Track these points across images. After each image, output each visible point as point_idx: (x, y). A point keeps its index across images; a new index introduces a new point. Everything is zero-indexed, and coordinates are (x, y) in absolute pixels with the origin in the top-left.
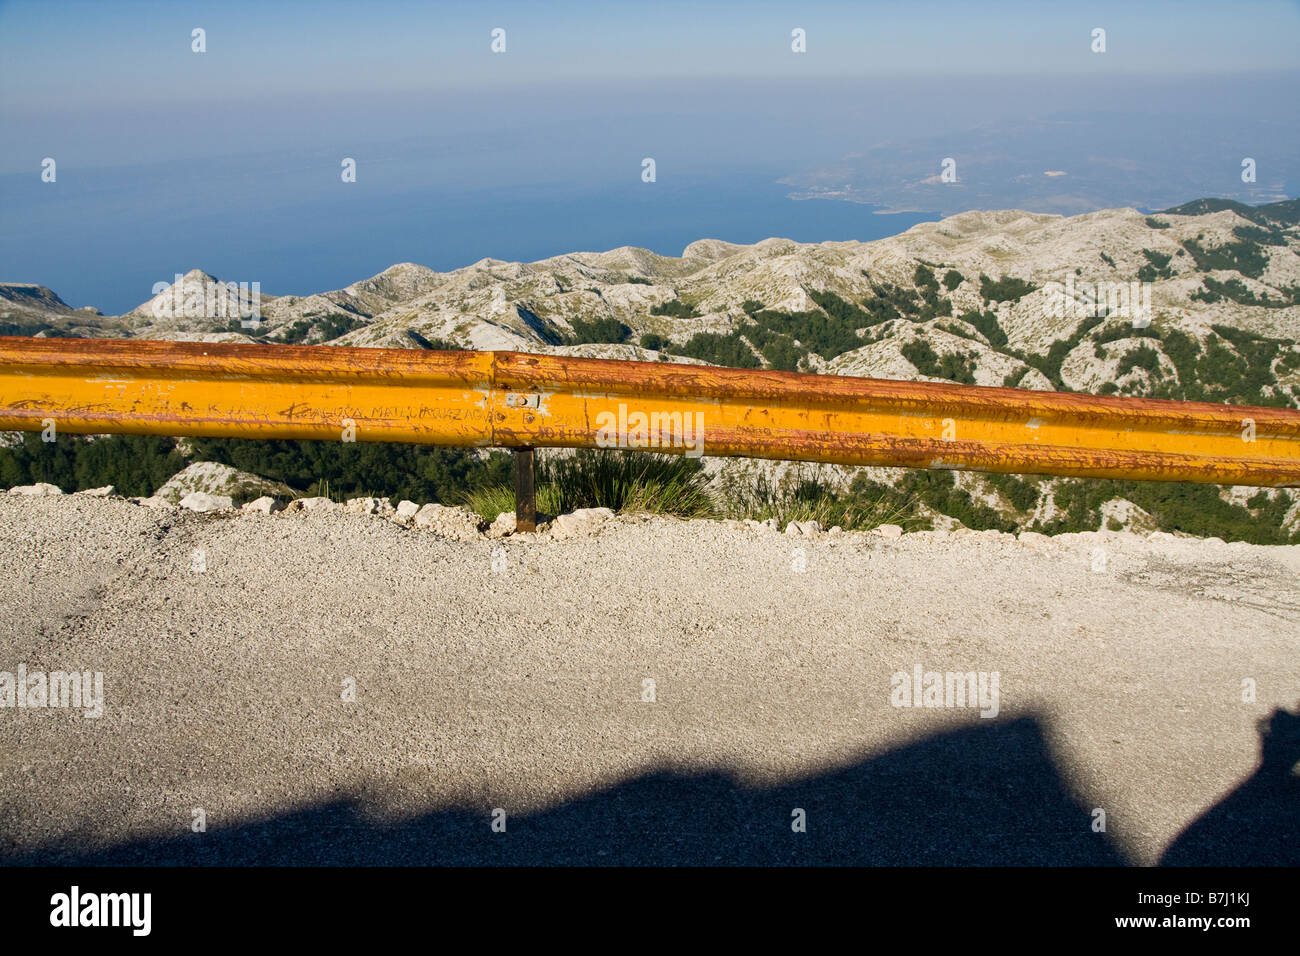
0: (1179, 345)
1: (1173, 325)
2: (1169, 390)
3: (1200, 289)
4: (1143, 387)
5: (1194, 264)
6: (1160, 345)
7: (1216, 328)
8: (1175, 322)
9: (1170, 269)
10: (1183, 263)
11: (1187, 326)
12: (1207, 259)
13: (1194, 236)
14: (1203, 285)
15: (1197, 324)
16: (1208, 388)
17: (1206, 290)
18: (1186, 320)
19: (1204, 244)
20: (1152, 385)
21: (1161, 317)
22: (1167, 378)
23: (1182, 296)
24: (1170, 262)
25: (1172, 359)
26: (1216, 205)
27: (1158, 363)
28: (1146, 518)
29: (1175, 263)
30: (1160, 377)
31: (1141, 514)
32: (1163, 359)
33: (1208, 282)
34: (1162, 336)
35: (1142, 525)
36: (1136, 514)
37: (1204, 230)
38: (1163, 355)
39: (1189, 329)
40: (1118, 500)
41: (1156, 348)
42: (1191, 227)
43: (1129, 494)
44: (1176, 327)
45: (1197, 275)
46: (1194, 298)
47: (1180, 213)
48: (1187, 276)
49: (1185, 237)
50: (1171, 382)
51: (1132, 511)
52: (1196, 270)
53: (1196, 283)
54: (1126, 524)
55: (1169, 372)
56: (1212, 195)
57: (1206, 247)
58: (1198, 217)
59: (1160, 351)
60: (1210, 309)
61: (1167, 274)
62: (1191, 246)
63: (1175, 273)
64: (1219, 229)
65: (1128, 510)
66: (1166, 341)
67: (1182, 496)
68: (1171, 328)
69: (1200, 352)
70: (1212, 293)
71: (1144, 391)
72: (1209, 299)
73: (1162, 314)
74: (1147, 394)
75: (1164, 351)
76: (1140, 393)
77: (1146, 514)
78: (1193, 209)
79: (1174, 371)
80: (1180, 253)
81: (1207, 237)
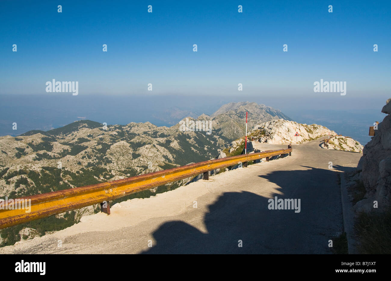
0: (33, 175)
1: (30, 169)
2: (33, 189)
3: (36, 157)
4: (25, 190)
5: (33, 150)
6: (27, 176)
7: (43, 168)
8: (30, 168)
9: (25, 152)
10: (29, 150)
11: (34, 168)
12: (36, 148)
13: (31, 141)
14: (36, 156)
15: (37, 167)
16: (45, 186)
17: (37, 157)
18: (34, 167)
19: (34, 143)
20: (28, 189)
21: (26, 167)
22: (32, 186)
23: (31, 160)
24: (25, 150)
25: (32, 180)
26: (35, 132)
27: (28, 182)
28: (35, 231)
29: (27, 150)
30: (29, 186)
31: (33, 230)
32: (29, 180)
33: (38, 155)
34: (27, 173)
35: (34, 234)
36: (32, 231)
37: (33, 139)
38: (29, 179)
39: (35, 169)
40: (25, 229)
41: (26, 177)
42: (29, 139)
43: (28, 225)
44: (31, 170)
45: (34, 153)
46: (34, 160)
47: (25, 135)
48: (31, 154)
49: (28, 142)
50: (33, 187)
51: (30, 230)
52: (34, 151)
53: (34, 155)
54: (29, 235)
55: (32, 184)
56: (34, 129)
57: (35, 144)
58: (31, 136)
59: (28, 178)
60: (40, 162)
61: (25, 154)
62: (30, 145)
63: (27, 153)
64: (37, 139)
65: (29, 231)
66: (29, 174)
67: (45, 220)
68: (29, 170)
69: (40, 175)
70: (40, 158)
71: (25, 191)
72: (39, 160)
73: (26, 166)
74: (26, 192)
75: (29, 178)
76: (24, 192)
77: (35, 230)
78: (29, 134)
79: (34, 183)
80: (28, 147)
81: (35, 141)
